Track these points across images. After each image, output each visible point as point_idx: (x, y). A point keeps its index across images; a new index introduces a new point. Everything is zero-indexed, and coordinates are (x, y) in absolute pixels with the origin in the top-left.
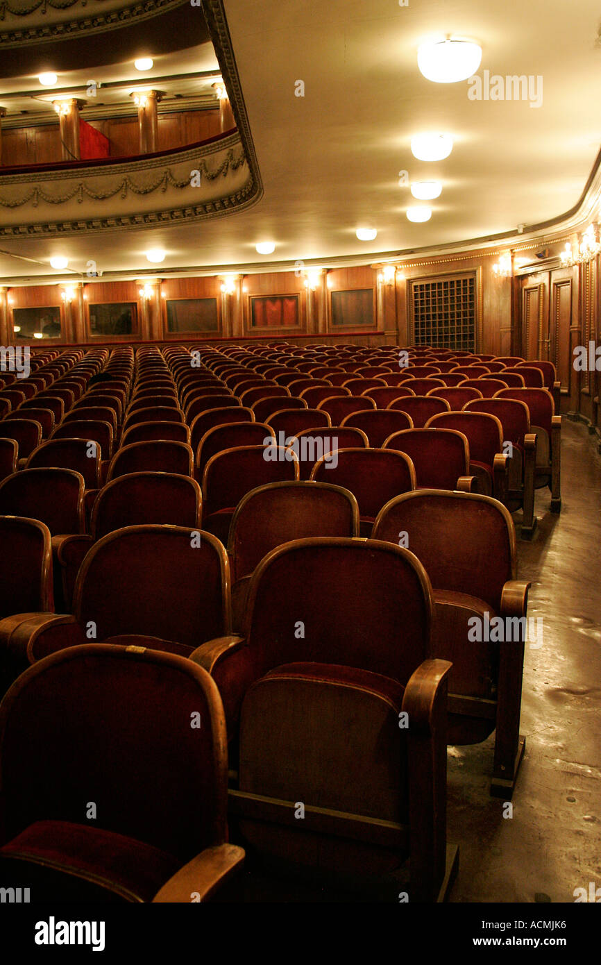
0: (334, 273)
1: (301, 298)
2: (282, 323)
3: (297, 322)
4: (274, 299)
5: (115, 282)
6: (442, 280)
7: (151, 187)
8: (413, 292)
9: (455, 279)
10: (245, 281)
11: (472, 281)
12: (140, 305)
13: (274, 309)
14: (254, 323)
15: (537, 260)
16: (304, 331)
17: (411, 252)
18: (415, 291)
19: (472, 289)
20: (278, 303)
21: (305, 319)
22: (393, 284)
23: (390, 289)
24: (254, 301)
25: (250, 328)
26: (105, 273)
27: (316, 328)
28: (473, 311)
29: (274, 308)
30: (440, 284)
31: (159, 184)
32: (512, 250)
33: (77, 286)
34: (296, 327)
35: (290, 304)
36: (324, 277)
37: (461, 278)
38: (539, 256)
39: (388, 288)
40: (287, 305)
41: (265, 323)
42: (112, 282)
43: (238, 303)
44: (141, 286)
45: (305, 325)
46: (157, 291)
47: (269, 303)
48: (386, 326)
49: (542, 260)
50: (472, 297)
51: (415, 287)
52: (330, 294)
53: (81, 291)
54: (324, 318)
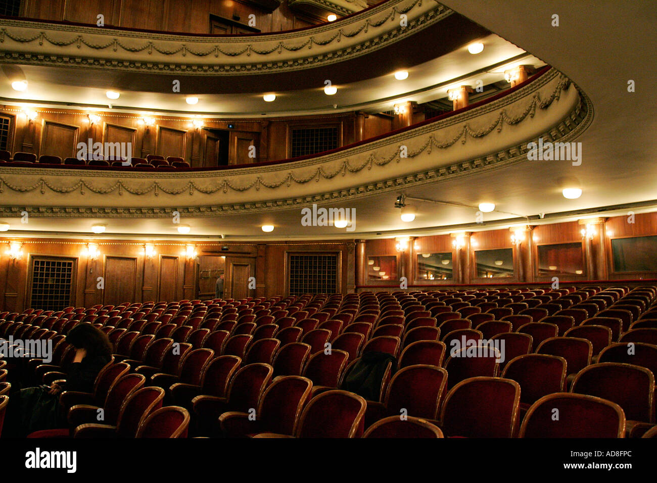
5: (560, 224)
12: (585, 245)
26: (547, 216)
33: (525, 229)
42: (558, 224)
44: (584, 226)
46: (601, 230)
53: (530, 234)
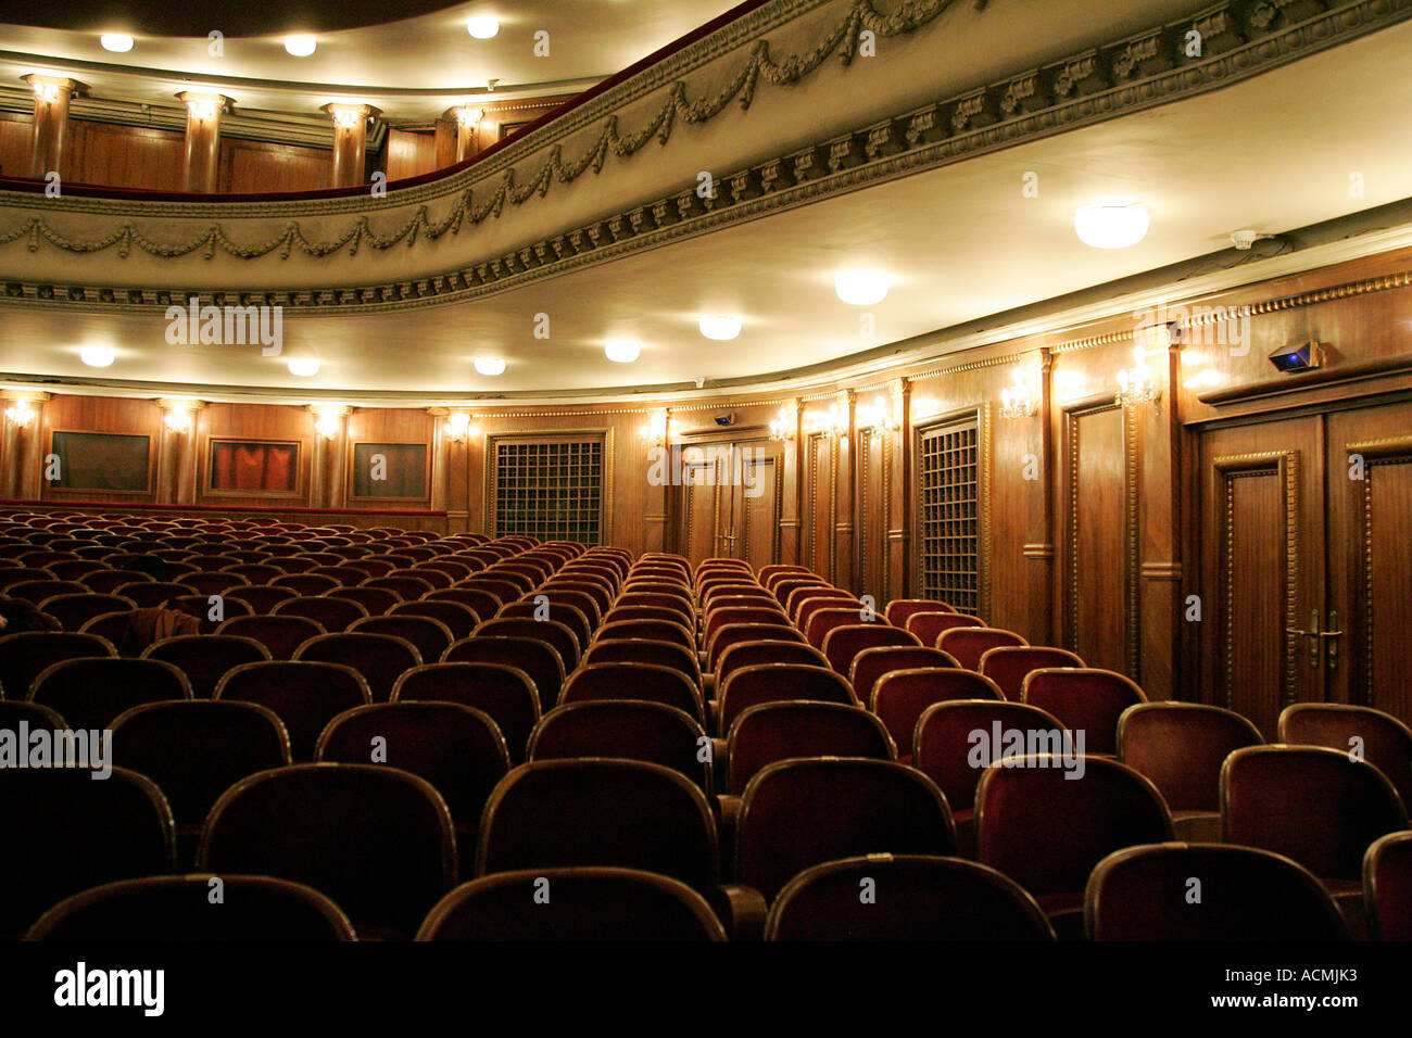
0: (361, 415)
1: (303, 451)
2: (263, 487)
3: (291, 486)
4: (252, 447)
6: (548, 442)
7: (183, 249)
8: (497, 456)
9: (570, 441)
10: (205, 413)
11: (598, 447)
13: (253, 463)
14: (214, 484)
15: (715, 426)
16: (305, 502)
17: (500, 396)
18: (501, 453)
19: (597, 458)
20: (260, 454)
21: (307, 482)
22: (464, 440)
23: (459, 447)
24: (218, 446)
25: (208, 490)
27: (327, 499)
28: (598, 490)
29: (253, 461)
30: (543, 447)
31: (197, 246)
32: (668, 409)
34: (291, 495)
35: (282, 457)
36: (345, 419)
37: (581, 441)
38: (719, 421)
39: (454, 446)
40: (275, 458)
41: (233, 485)
43: (190, 449)
45: (306, 492)
46: (38, 413)
47: (243, 453)
48: (449, 503)
49: (724, 428)
50: (596, 470)
51: (501, 447)
52: (353, 447)
54: (342, 485)
